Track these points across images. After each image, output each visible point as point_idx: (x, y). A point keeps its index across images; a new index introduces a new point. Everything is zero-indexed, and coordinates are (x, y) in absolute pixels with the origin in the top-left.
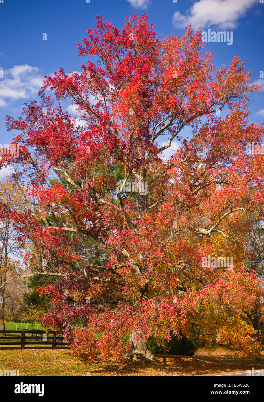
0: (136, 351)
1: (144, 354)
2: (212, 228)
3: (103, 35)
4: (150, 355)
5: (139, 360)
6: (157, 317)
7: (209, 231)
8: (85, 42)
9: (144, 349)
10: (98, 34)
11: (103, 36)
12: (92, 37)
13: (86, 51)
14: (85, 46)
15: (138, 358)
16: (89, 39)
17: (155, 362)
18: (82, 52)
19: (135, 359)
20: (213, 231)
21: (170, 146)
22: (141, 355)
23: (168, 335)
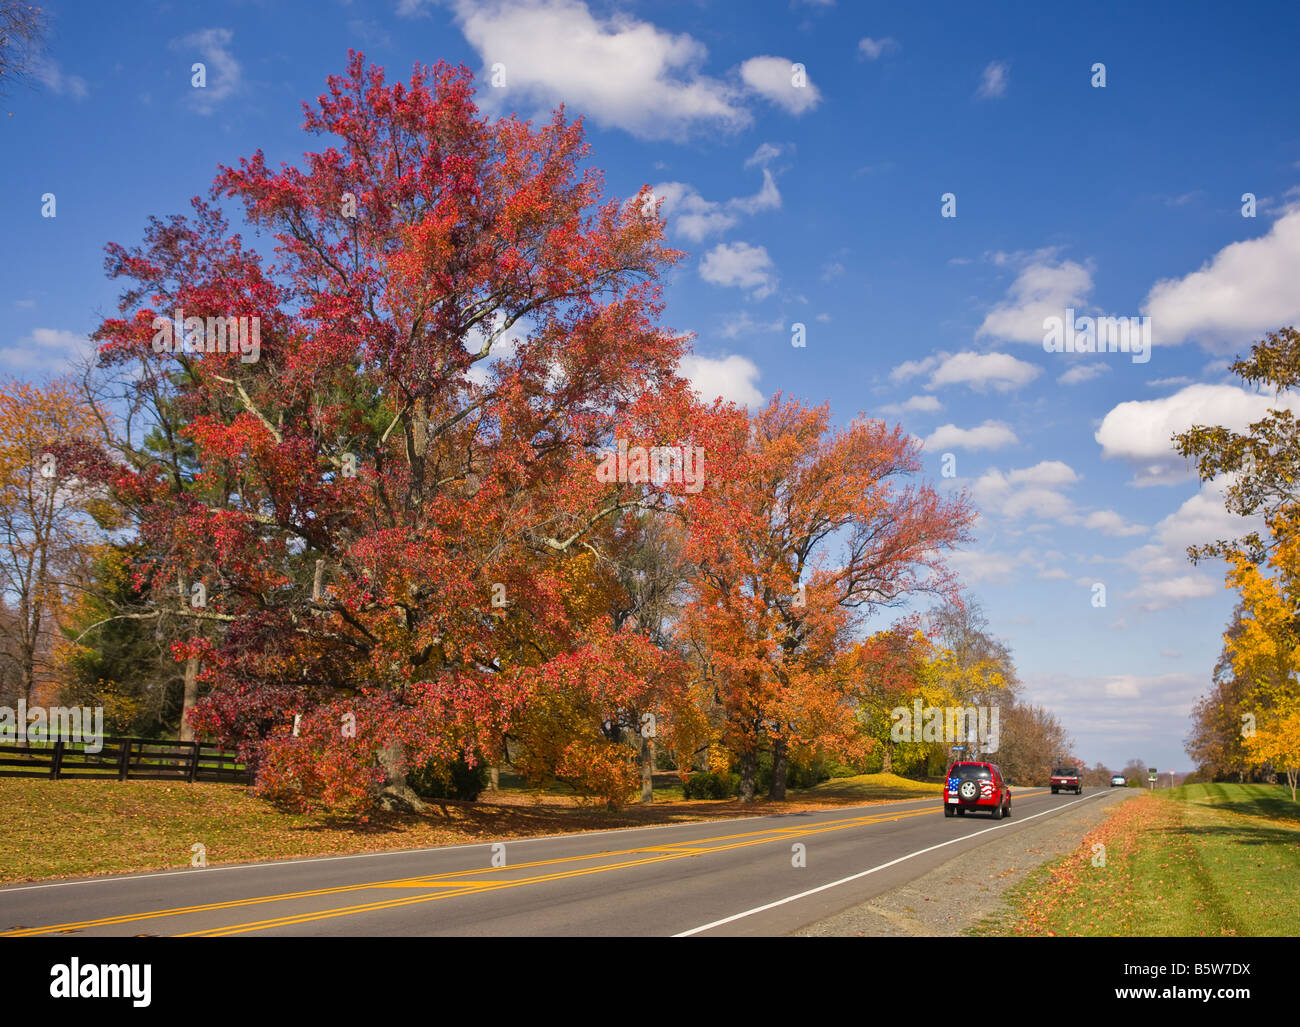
0: (390, 789)
1: (400, 795)
2: (573, 537)
3: (363, 93)
4: (411, 798)
5: (393, 809)
6: (449, 716)
7: (564, 545)
8: (323, 104)
10: (350, 90)
11: (362, 96)
12: (337, 94)
13: (321, 122)
14: (321, 112)
15: (391, 803)
16: (331, 100)
18: (313, 124)
19: (385, 805)
20: (574, 544)
21: (487, 354)
22: (397, 797)
23: (471, 755)
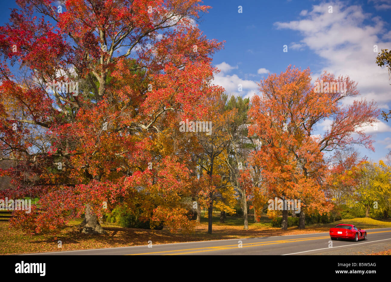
0: (87, 225)
1: (93, 228)
2: (150, 124)
4: (99, 229)
5: (87, 233)
7: (147, 127)
9: (94, 224)
15: (86, 231)
17: (102, 234)
19: (84, 231)
22: (90, 228)
